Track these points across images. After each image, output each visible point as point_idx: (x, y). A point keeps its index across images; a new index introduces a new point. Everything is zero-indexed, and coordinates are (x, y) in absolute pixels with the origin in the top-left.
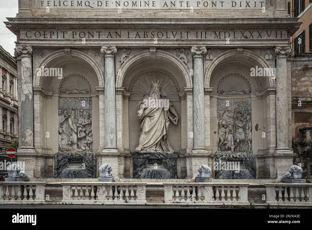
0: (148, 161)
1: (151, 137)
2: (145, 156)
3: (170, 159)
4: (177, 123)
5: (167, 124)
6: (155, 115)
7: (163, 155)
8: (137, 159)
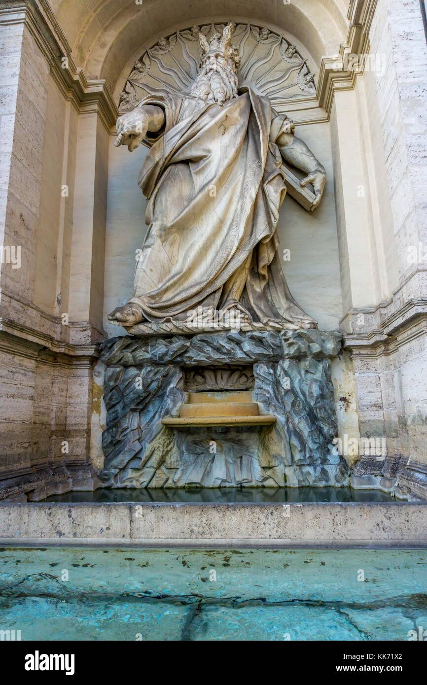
0: (179, 375)
1: (193, 254)
2: (161, 348)
3: (298, 358)
4: (319, 196)
5: (274, 192)
6: (209, 151)
7: (259, 341)
8: (126, 366)
